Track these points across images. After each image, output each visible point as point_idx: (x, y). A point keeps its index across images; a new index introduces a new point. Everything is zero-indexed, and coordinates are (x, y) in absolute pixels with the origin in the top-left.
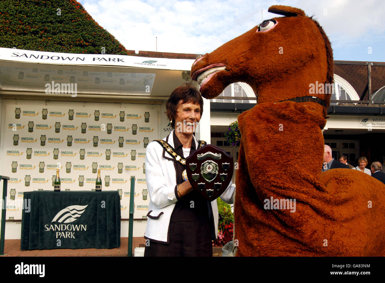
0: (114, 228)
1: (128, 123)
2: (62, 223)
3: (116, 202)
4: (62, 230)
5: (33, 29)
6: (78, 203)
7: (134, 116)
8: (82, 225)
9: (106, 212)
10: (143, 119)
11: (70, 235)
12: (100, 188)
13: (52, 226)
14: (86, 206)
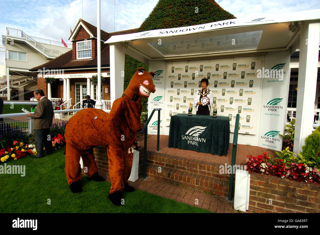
0: (224, 143)
1: (239, 71)
2: (191, 136)
3: (225, 127)
4: (191, 140)
5: (186, 21)
6: (201, 125)
7: (243, 65)
8: (203, 139)
9: (218, 132)
10: (250, 67)
11: (196, 144)
12: (216, 116)
13: (185, 136)
14: (206, 127)
